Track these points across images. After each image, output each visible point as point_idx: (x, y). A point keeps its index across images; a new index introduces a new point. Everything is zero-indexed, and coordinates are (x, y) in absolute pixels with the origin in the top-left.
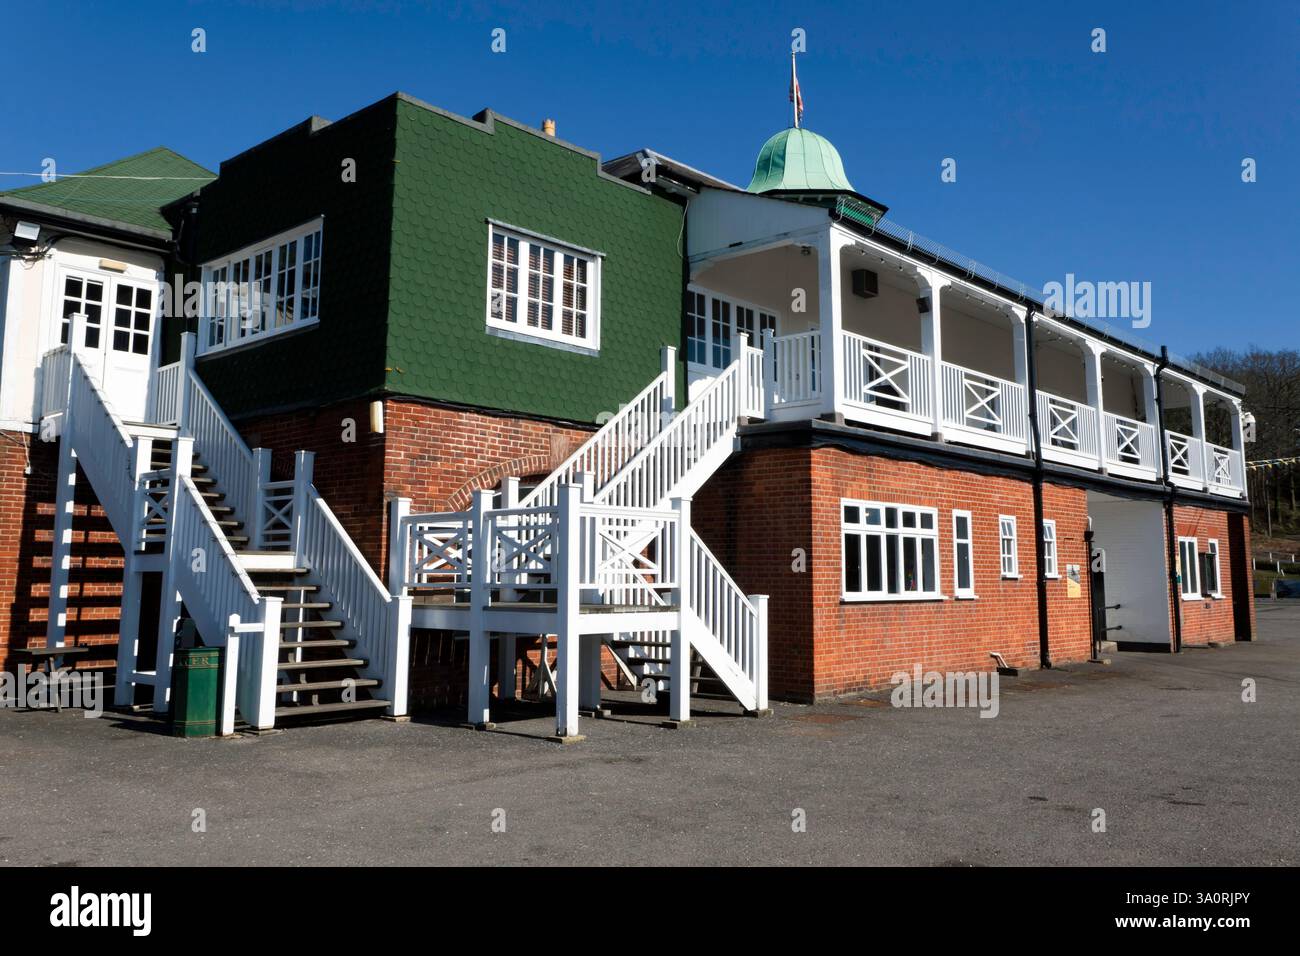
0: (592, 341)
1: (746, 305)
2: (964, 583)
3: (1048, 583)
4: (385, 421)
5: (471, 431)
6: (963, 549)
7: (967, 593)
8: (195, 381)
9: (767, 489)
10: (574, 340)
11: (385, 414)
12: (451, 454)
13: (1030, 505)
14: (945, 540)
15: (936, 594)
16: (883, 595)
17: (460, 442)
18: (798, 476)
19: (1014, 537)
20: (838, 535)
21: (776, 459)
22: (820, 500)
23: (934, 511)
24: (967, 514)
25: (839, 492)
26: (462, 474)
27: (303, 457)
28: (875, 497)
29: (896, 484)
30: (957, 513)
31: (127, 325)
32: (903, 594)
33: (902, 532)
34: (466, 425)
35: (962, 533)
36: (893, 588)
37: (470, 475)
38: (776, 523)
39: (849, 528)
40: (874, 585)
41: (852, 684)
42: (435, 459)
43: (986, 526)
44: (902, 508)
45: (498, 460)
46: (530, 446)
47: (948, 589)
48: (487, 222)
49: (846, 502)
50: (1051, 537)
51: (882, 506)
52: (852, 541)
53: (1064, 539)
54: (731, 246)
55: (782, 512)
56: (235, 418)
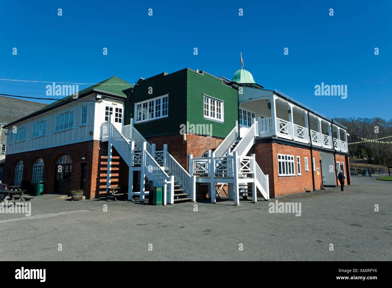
0: (222, 120)
1: (249, 111)
2: (299, 172)
3: (314, 172)
4: (187, 138)
5: (202, 140)
6: (299, 164)
7: (300, 174)
8: (134, 129)
9: (262, 152)
10: (218, 120)
11: (186, 136)
12: (198, 145)
13: (310, 155)
14: (296, 163)
15: (294, 175)
16: (285, 175)
17: (200, 142)
18: (269, 149)
19: (307, 162)
20: (277, 162)
21: (264, 145)
22: (274, 154)
23: (293, 156)
24: (299, 157)
25: (277, 153)
26: (200, 149)
27: (165, 146)
28: (283, 153)
29: (287, 150)
30: (297, 157)
31: (118, 117)
32: (289, 175)
33: (288, 161)
34: (201, 138)
35: (298, 161)
36: (287, 173)
37: (202, 149)
38: (264, 159)
39: (279, 160)
40: (284, 173)
41: (281, 194)
42: (196, 146)
43: (303, 160)
44: (288, 156)
45: (207, 146)
46: (212, 143)
47: (297, 174)
48: (203, 95)
49: (279, 154)
50: (314, 162)
51: (284, 155)
52: (280, 163)
53: (316, 162)
54: (249, 99)
55: (266, 157)
56: (146, 137)
